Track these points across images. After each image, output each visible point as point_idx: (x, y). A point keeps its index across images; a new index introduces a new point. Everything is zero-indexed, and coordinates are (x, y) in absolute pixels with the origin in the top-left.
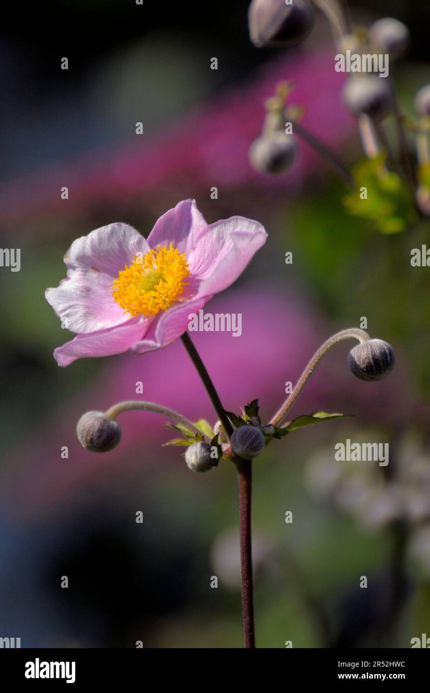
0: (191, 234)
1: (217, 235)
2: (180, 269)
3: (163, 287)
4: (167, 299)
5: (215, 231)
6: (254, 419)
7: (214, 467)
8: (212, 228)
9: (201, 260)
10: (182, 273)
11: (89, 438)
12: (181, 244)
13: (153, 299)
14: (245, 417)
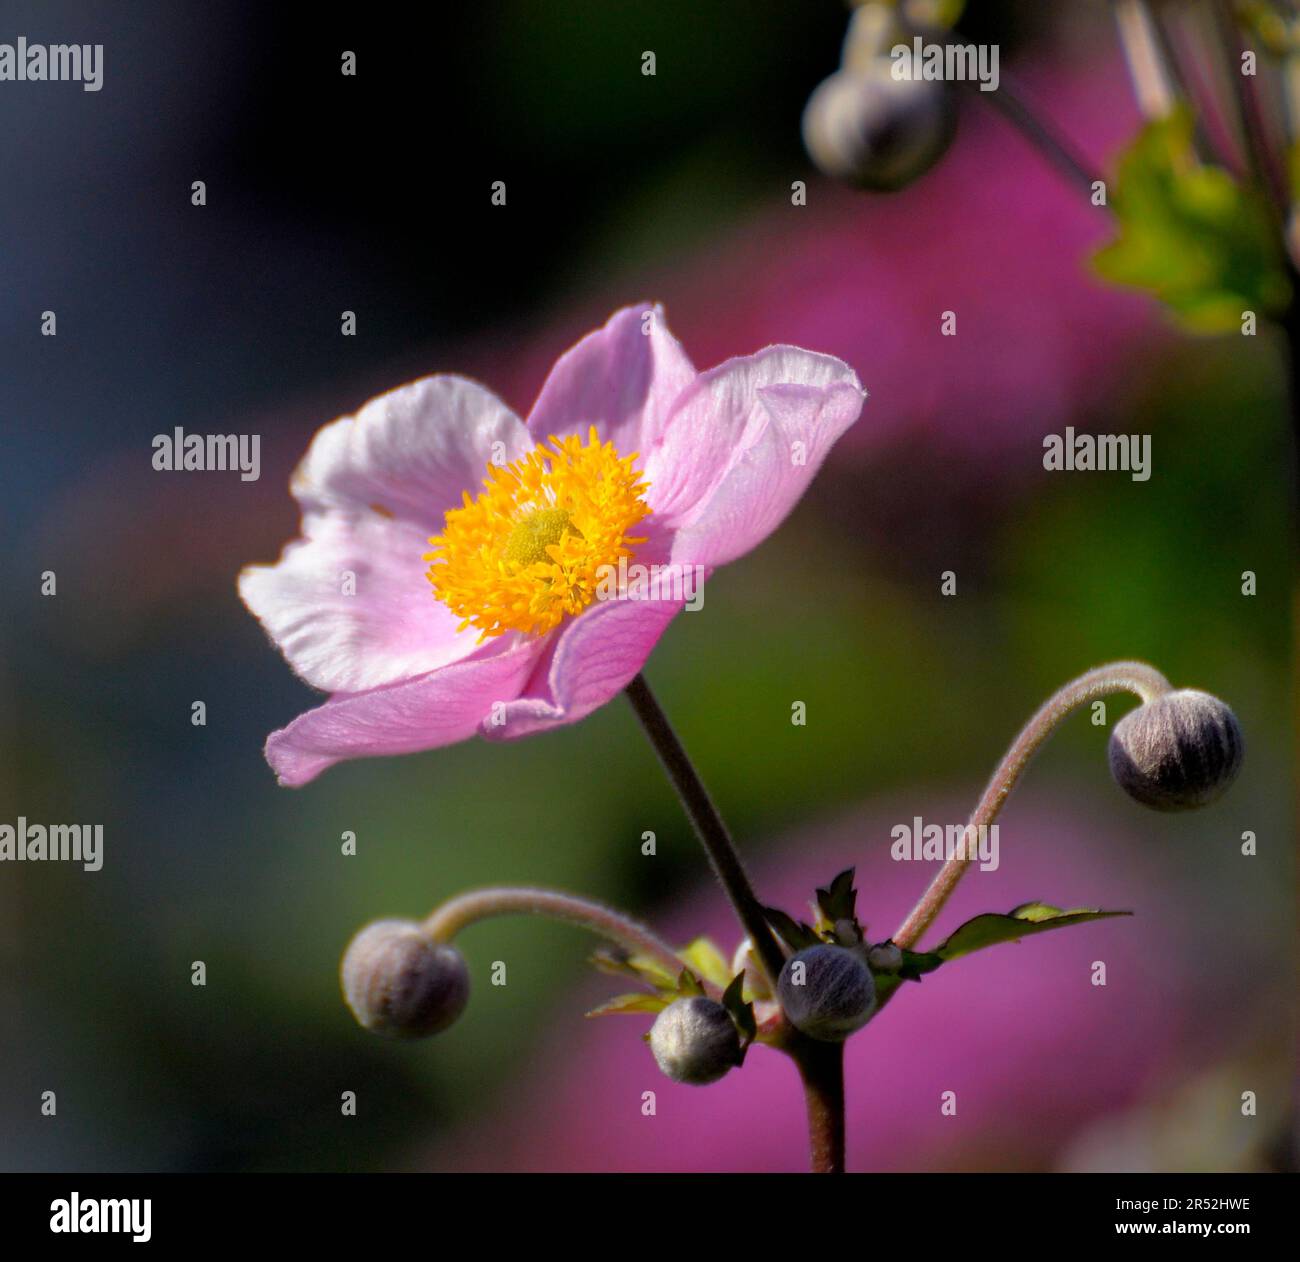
0: (650, 403)
1: (723, 402)
2: (620, 497)
3: (570, 550)
4: (583, 585)
5: (719, 391)
6: (844, 926)
7: (734, 1071)
8: (709, 382)
9: (681, 475)
10: (625, 508)
11: (377, 997)
12: (623, 433)
13: (545, 585)
14: (819, 922)
